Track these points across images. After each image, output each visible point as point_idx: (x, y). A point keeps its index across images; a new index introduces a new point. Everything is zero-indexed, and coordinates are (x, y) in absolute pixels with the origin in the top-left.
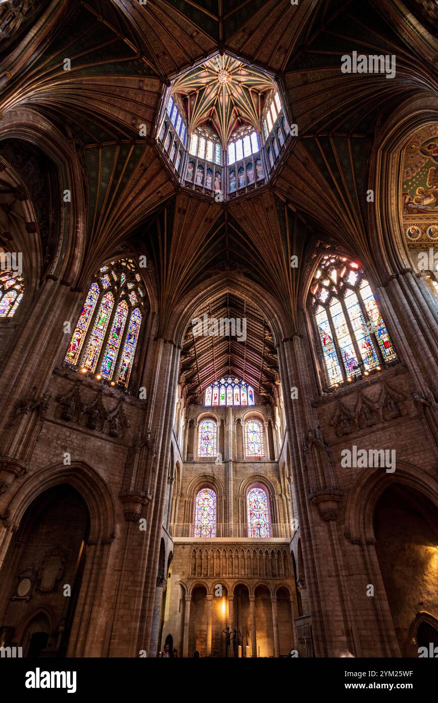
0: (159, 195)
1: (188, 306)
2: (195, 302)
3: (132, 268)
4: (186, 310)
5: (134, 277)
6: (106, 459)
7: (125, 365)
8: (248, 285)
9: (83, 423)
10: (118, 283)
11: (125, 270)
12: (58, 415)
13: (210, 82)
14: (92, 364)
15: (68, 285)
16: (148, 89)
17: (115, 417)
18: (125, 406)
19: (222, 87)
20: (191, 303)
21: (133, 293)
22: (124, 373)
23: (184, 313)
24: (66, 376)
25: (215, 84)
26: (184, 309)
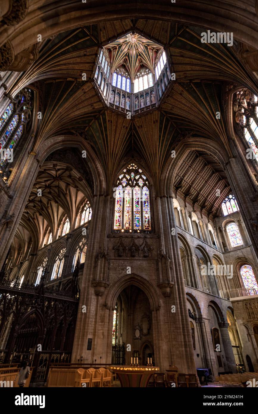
0: (125, 127)
1: (168, 172)
2: (171, 168)
3: (136, 167)
4: (167, 175)
5: (138, 172)
6: (145, 269)
7: (146, 218)
8: (196, 142)
9: (129, 255)
10: (130, 179)
11: (132, 170)
12: (116, 256)
13: (129, 48)
14: (129, 225)
15: (102, 195)
16: (88, 89)
17: (144, 247)
18: (148, 240)
19: (136, 44)
20: (169, 170)
21: (140, 180)
22: (147, 222)
23: (167, 177)
24: (114, 237)
25: (132, 46)
26: (166, 175)
